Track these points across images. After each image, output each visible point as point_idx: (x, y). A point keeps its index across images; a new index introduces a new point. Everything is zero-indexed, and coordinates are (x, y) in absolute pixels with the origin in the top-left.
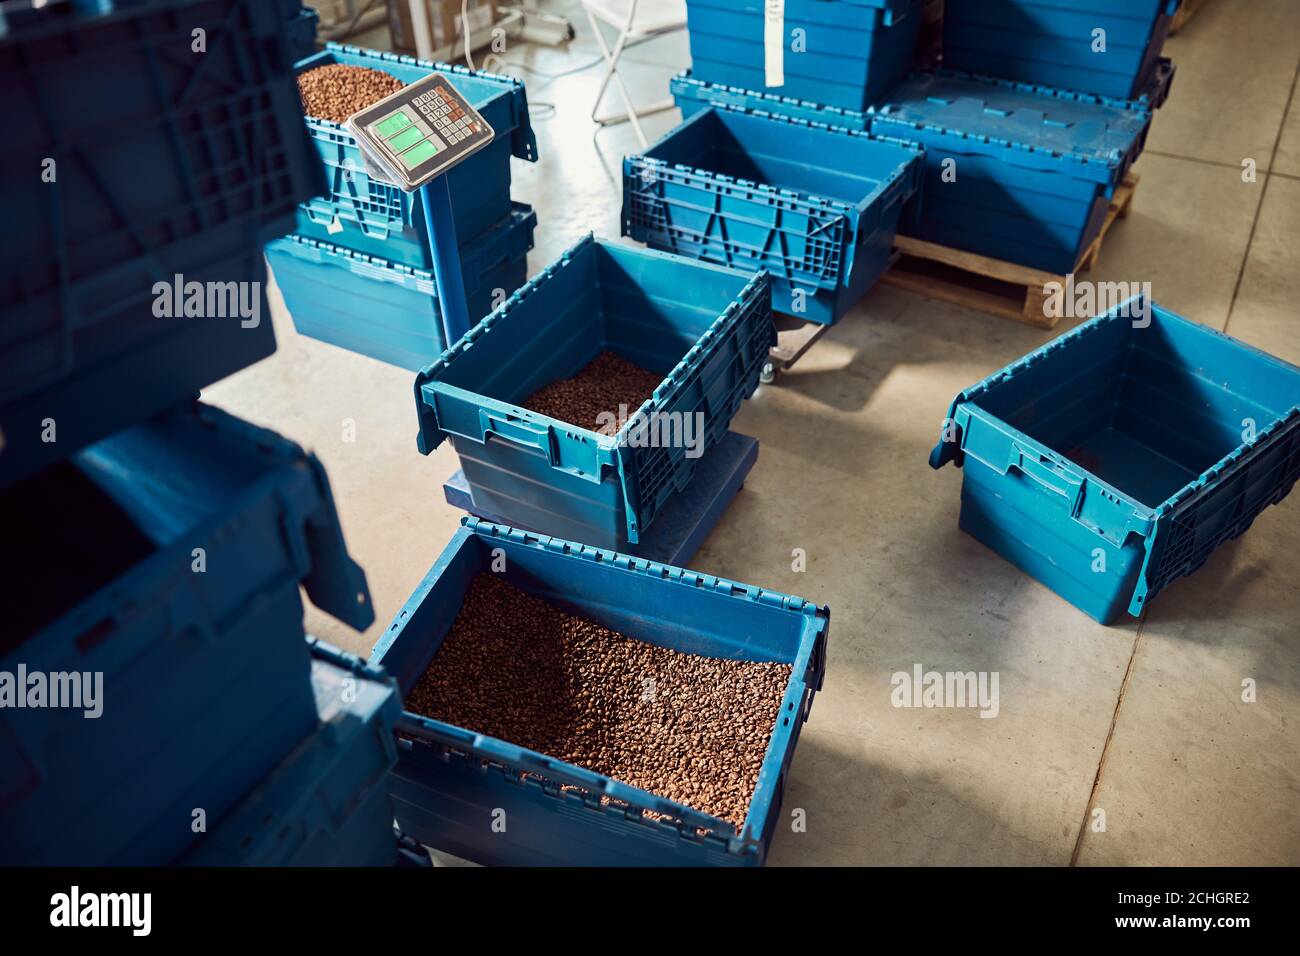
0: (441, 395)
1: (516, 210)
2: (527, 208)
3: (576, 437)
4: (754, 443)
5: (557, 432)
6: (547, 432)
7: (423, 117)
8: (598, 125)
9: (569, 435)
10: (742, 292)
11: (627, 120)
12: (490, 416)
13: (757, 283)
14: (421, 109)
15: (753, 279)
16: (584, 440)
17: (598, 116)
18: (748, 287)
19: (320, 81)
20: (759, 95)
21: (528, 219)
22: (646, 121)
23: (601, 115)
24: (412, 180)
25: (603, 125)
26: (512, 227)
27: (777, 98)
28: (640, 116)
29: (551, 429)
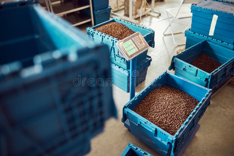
0: (129, 112)
1: (148, 58)
2: (150, 57)
3: (163, 133)
4: (199, 126)
5: (157, 130)
6: (155, 129)
7: (134, 43)
8: (164, 36)
9: (161, 132)
10: (206, 95)
11: (171, 35)
12: (140, 121)
13: (210, 92)
14: (134, 41)
15: (209, 91)
16: (165, 134)
17: (165, 34)
18: (207, 93)
19: (111, 25)
20: (207, 37)
21: (150, 60)
22: (175, 35)
23: (166, 33)
24: (129, 58)
25: (165, 35)
26: (146, 61)
27: (211, 38)
28: (174, 34)
29: (156, 129)
